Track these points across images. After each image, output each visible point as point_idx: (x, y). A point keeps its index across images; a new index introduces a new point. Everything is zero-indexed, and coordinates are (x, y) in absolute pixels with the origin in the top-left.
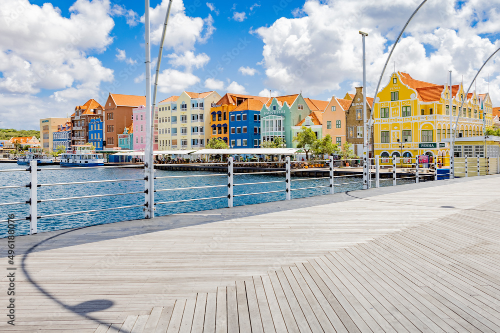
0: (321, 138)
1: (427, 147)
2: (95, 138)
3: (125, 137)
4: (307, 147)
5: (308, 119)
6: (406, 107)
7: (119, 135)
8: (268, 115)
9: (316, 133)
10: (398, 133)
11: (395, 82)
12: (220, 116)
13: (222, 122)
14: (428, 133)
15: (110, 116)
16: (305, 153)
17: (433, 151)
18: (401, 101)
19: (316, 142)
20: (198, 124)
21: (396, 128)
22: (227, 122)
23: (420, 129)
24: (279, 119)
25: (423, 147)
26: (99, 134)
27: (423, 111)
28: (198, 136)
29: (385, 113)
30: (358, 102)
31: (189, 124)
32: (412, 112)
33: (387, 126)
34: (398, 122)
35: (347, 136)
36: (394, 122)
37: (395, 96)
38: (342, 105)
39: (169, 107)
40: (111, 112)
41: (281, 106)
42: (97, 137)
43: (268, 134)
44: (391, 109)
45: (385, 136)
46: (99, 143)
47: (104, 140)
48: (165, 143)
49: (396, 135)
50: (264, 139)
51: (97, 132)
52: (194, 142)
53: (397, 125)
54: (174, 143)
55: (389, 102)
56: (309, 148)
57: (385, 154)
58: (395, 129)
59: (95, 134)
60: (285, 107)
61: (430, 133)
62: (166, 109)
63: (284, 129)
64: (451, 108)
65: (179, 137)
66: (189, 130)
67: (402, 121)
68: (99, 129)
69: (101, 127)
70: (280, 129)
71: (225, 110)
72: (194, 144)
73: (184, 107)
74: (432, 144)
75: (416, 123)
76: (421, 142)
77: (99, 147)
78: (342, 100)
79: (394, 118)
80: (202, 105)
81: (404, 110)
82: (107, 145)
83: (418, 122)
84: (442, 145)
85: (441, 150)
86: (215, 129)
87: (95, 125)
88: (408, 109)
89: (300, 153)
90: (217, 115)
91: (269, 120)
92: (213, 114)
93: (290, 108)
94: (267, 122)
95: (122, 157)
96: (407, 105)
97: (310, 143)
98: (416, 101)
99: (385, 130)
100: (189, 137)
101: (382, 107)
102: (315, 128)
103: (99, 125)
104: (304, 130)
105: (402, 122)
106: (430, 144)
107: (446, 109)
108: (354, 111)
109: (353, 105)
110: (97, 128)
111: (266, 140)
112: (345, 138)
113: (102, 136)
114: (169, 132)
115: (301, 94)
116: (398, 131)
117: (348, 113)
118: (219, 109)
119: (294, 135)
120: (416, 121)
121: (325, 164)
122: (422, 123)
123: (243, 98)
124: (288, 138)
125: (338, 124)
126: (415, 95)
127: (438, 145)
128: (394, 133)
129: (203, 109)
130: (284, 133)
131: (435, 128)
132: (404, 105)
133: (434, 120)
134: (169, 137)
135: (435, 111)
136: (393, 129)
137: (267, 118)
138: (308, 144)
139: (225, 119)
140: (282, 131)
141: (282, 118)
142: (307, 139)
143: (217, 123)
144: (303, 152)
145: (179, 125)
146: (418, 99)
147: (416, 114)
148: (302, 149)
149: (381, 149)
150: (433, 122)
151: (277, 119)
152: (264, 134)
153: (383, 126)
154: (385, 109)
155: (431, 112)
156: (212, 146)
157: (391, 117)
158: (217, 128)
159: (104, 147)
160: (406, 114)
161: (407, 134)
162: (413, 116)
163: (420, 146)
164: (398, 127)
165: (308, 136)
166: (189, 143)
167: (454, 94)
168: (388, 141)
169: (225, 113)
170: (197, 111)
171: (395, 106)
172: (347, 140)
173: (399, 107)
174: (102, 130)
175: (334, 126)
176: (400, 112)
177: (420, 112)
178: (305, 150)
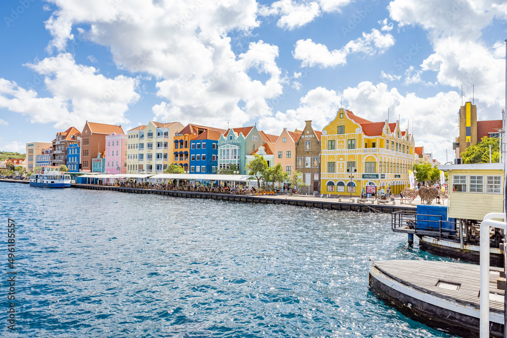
0: (273, 166)
1: (370, 178)
2: (73, 161)
3: (98, 160)
4: (259, 174)
5: (261, 149)
6: (351, 140)
7: (93, 159)
8: (225, 144)
9: (268, 162)
10: (343, 164)
11: (342, 117)
12: (182, 144)
13: (184, 150)
14: (371, 165)
15: (86, 142)
16: (257, 181)
17: (375, 181)
18: (347, 134)
19: (267, 170)
20: (161, 150)
21: (341, 159)
22: (188, 150)
23: (364, 161)
24: (235, 148)
25: (366, 178)
26: (76, 158)
27: (366, 144)
28: (161, 162)
29: (332, 146)
30: (307, 135)
31: (155, 151)
32: (357, 145)
33: (333, 157)
34: (343, 154)
35: (296, 166)
36: (340, 154)
37: (341, 130)
38: (292, 137)
39: (137, 135)
40: (87, 138)
41: (237, 136)
42: (74, 161)
43: (224, 161)
44: (337, 141)
45: (332, 166)
46: (75, 165)
47: (80, 163)
48: (132, 167)
49: (341, 166)
50: (221, 167)
51: (74, 156)
52: (158, 167)
53: (343, 157)
54: (141, 167)
55: (335, 135)
56: (261, 175)
57: (331, 184)
58: (340, 161)
59: (73, 158)
60: (241, 138)
61: (373, 165)
62: (134, 137)
63: (239, 157)
64: (390, 143)
65: (145, 162)
66: (154, 156)
67: (347, 152)
68: (76, 153)
69: (78, 152)
70: (235, 157)
71: (187, 139)
72: (158, 169)
73: (150, 135)
74: (374, 175)
75: (360, 156)
76: (364, 173)
77: (75, 169)
78: (292, 133)
79: (340, 150)
80: (166, 134)
81: (350, 143)
82: (82, 167)
83: (362, 154)
84: (383, 176)
85: (382, 181)
86: (177, 156)
87: (73, 150)
88: (353, 143)
89: (251, 180)
90: (179, 144)
91: (226, 149)
92: (176, 142)
93: (245, 138)
94: (224, 150)
95: (89, 178)
96: (352, 138)
97: (261, 171)
98: (360, 135)
99: (331, 160)
100: (154, 162)
101: (329, 139)
102: (267, 157)
103: (76, 150)
104: (257, 158)
105: (347, 154)
106: (372, 175)
107: (386, 144)
108: (303, 143)
109: (303, 137)
110: (74, 153)
111: (223, 167)
112: (295, 167)
113: (78, 160)
114: (136, 158)
115: (255, 126)
116: (343, 162)
117: (298, 144)
118: (182, 137)
119: (248, 164)
120: (360, 153)
121: (276, 191)
122: (366, 155)
123: (203, 129)
124: (243, 165)
125: (289, 154)
126: (359, 130)
127: (380, 176)
128: (339, 164)
129: (168, 138)
130: (239, 161)
131: (377, 160)
132: (350, 138)
133: (377, 153)
134: (136, 162)
135: (377, 145)
136: (339, 160)
137: (224, 147)
138: (260, 171)
139: (186, 147)
140: (237, 159)
141: (237, 148)
142: (258, 166)
143: (179, 150)
144: (255, 179)
145: (145, 151)
146: (363, 133)
147: (360, 147)
148: (254, 176)
149: (327, 178)
150: (375, 155)
151: (233, 148)
152: (221, 161)
153: (330, 157)
154: (331, 141)
155: (374, 145)
156: (171, 171)
157: (337, 149)
158: (179, 155)
159: (80, 169)
160: (351, 146)
161: (351, 164)
162: (357, 149)
163: (363, 176)
164: (344, 158)
165: (260, 164)
166: (154, 168)
167: (392, 131)
168: (333, 171)
169: (186, 142)
170: (162, 139)
171: (341, 139)
172: (296, 169)
173: (345, 140)
174: (79, 155)
175: (284, 155)
176: (345, 145)
177: (363, 145)
178: (257, 177)
